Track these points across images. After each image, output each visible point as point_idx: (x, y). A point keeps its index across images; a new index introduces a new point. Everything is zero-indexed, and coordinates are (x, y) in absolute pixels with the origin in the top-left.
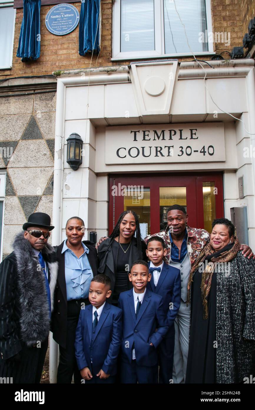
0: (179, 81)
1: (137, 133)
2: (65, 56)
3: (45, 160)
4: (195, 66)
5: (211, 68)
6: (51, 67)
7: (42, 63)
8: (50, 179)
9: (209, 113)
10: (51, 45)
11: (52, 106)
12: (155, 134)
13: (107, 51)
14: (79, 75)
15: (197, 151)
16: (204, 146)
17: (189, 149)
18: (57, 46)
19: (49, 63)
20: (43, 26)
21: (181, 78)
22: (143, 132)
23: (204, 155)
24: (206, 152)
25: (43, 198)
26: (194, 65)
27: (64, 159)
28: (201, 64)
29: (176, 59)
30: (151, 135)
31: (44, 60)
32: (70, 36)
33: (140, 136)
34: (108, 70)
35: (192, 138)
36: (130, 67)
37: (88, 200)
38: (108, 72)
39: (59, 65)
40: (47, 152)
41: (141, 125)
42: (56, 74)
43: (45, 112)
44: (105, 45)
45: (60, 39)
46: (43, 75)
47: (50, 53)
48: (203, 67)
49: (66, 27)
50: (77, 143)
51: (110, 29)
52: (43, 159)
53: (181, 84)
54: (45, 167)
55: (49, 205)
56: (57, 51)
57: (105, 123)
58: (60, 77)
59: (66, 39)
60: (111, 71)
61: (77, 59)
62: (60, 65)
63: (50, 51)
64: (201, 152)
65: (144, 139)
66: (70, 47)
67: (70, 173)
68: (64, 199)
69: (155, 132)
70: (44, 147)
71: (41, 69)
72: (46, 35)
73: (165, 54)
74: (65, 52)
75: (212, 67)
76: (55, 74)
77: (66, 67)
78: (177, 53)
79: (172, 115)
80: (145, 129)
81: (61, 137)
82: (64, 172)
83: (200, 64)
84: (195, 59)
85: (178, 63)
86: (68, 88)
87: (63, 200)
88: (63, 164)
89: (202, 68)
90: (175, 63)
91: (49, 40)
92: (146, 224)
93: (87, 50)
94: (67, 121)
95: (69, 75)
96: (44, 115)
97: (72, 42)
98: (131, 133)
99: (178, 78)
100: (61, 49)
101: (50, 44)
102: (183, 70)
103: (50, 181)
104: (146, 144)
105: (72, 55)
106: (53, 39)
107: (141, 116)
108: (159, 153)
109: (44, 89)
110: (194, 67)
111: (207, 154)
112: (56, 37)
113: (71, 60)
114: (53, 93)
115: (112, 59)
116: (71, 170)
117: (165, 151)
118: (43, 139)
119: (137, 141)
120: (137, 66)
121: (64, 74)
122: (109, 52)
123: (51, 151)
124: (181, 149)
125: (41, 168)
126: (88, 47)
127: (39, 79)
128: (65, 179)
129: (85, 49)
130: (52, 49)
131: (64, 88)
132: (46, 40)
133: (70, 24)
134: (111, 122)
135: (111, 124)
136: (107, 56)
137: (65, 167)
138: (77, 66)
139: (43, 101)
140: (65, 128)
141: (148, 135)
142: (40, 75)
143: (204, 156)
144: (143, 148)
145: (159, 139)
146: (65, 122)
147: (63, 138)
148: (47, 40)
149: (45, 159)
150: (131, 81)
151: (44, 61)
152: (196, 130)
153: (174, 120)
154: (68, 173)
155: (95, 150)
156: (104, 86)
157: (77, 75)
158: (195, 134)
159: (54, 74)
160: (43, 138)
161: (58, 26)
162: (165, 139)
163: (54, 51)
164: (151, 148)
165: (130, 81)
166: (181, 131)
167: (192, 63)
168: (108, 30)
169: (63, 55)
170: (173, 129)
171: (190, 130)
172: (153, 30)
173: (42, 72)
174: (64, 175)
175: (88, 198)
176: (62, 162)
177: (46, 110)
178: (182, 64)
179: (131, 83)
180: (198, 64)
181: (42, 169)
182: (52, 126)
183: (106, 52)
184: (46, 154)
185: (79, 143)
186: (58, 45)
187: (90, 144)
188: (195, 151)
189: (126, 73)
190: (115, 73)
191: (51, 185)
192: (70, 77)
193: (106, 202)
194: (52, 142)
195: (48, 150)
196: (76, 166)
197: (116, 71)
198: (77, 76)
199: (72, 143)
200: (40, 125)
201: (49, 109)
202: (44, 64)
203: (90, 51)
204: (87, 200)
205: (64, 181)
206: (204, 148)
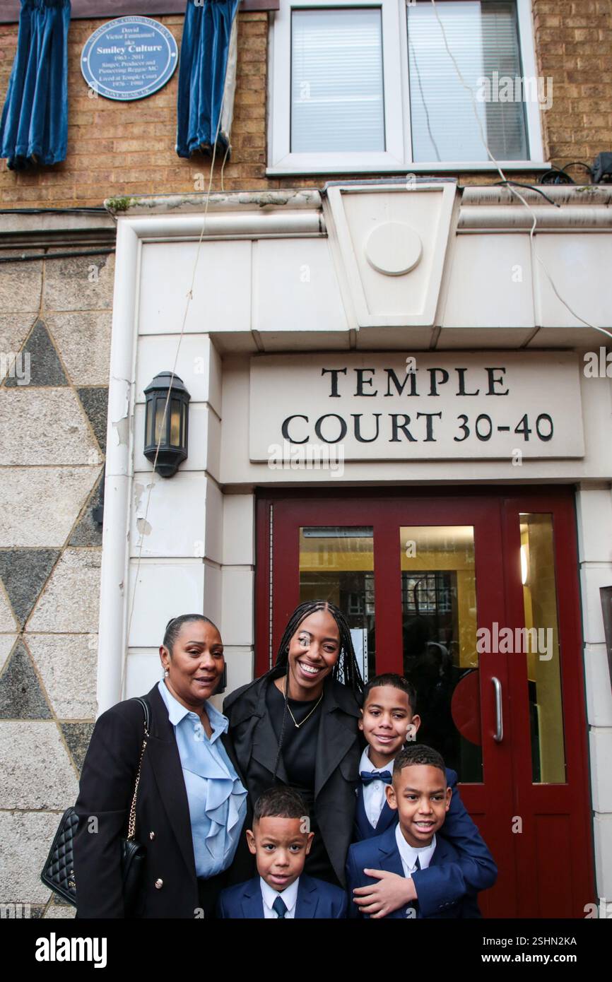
0: (459, 237)
1: (340, 375)
2: (136, 157)
3: (75, 445)
4: (504, 198)
5: (552, 206)
6: (95, 186)
7: (69, 174)
8: (87, 499)
9: (541, 325)
10: (96, 127)
11: (97, 295)
12: (391, 379)
13: (253, 147)
14: (179, 211)
15: (507, 429)
16: (526, 415)
17: (484, 422)
18: (112, 130)
19: (89, 175)
20: (73, 73)
21: (465, 229)
22: (356, 373)
23: (527, 438)
24: (530, 431)
25: (67, 555)
26: (501, 194)
27: (134, 445)
28: (521, 194)
29: (453, 178)
30: (380, 381)
31: (76, 167)
32: (151, 103)
33: (347, 383)
34: (264, 201)
35: (491, 392)
36: (324, 195)
37: (204, 562)
38: (263, 204)
39: (117, 182)
40: (79, 423)
41: (350, 354)
42: (116, 206)
43: (75, 311)
44: (249, 133)
45: (123, 112)
46: (71, 206)
47: (91, 148)
48: (526, 200)
49: (141, 79)
50: (176, 402)
51: (261, 89)
52: (68, 444)
53: (465, 243)
54: (74, 466)
55: (82, 575)
56: (113, 143)
57: (251, 345)
58: (125, 215)
59: (139, 111)
60: (273, 203)
61: (168, 166)
62: (122, 181)
63: (94, 141)
64: (517, 431)
65: (360, 393)
66: (149, 133)
67: (151, 486)
68: (134, 561)
69: (391, 374)
70: (72, 409)
71: (66, 190)
72: (81, 99)
73: (413, 161)
74: (135, 145)
75: (552, 203)
76: (111, 206)
77: (137, 187)
78: (439, 160)
79: (440, 328)
80: (363, 365)
81: (127, 383)
82: (135, 482)
83: (516, 193)
84: (504, 179)
85: (457, 188)
86: (146, 246)
87: (130, 563)
88: (133, 458)
89: (523, 204)
90: (450, 187)
91: (90, 111)
92: (361, 630)
93: (198, 143)
94: (144, 337)
95: (153, 210)
96: (74, 317)
97: (156, 120)
98: (323, 374)
99: (458, 227)
100: (124, 138)
101: (92, 124)
102: (470, 207)
103: (88, 507)
104: (366, 407)
105: (155, 154)
106: (103, 111)
107: (354, 330)
108: (400, 432)
109: (75, 246)
110: (499, 200)
111: (533, 436)
112: (111, 106)
113: (152, 168)
114: (100, 257)
115: (269, 171)
116: (154, 478)
117: (418, 428)
118: (68, 385)
119: (339, 396)
120: (344, 193)
121: (137, 206)
122: (260, 151)
123: (90, 420)
124: (462, 421)
125: (60, 469)
126: (201, 136)
127: (61, 216)
128: (138, 503)
129: (194, 140)
130: (100, 137)
131: (137, 245)
132: (80, 111)
133: (153, 72)
134: (267, 344)
135: (266, 350)
136: (255, 162)
137: (137, 469)
138: (169, 186)
139: (69, 280)
140: (137, 357)
141: (370, 382)
142: (64, 206)
143: (527, 442)
144: (357, 417)
145: (400, 393)
146: (138, 340)
147: (133, 386)
148: (84, 112)
149: (75, 442)
150: (326, 231)
151: (75, 170)
152: (503, 370)
153: (443, 342)
154: (145, 486)
155: (220, 420)
156: (249, 242)
157: (176, 210)
158: (500, 381)
159: (109, 206)
160: (70, 382)
161: (116, 75)
162: (417, 392)
163: (104, 142)
164: (380, 417)
165: (324, 233)
166: (461, 372)
167: (497, 190)
168: (256, 91)
169: (129, 155)
170: (441, 367)
171: (487, 369)
172: (378, 98)
173: (68, 199)
174: (135, 490)
175: (205, 559)
176: (128, 453)
177: (79, 305)
178: (469, 191)
179: (326, 236)
180: (513, 193)
181: (65, 472)
182: (96, 350)
183: (252, 150)
184: (77, 428)
185: (179, 400)
186: (116, 126)
187: (209, 405)
188: (500, 429)
189: (315, 210)
190: (282, 209)
191: (89, 518)
192: (153, 216)
193: (249, 568)
194: (95, 394)
195: (84, 417)
196: (170, 465)
197: (285, 203)
198: (174, 213)
199: (160, 401)
200: (62, 347)
201: (86, 303)
202: (76, 177)
203: (207, 147)
204: (201, 566)
205: (134, 507)
206: (525, 419)
